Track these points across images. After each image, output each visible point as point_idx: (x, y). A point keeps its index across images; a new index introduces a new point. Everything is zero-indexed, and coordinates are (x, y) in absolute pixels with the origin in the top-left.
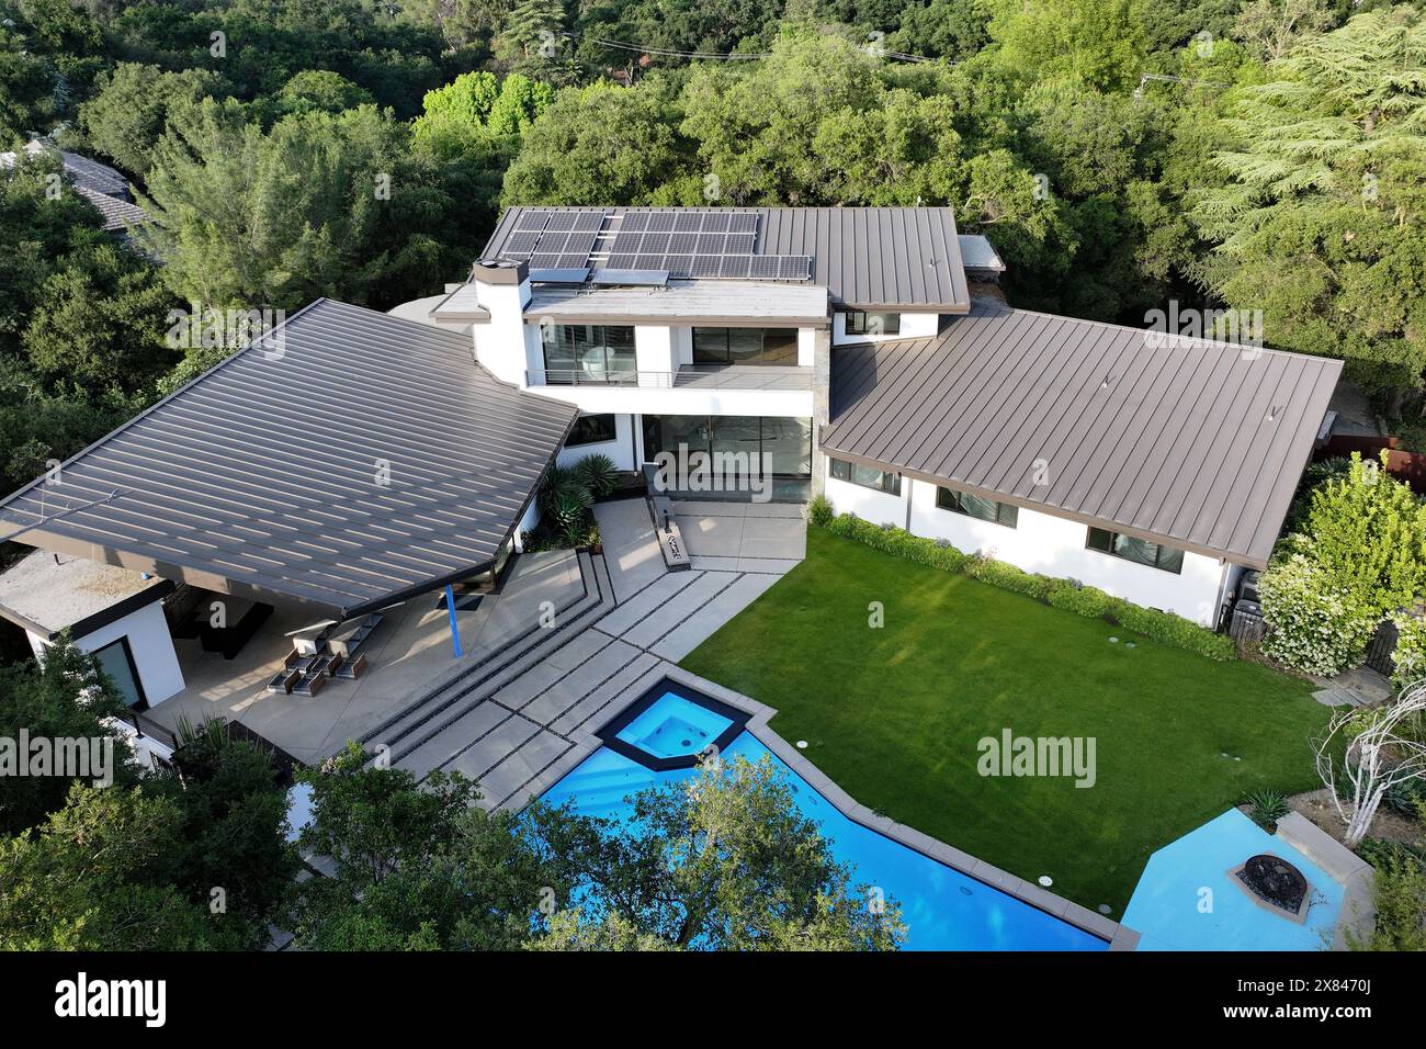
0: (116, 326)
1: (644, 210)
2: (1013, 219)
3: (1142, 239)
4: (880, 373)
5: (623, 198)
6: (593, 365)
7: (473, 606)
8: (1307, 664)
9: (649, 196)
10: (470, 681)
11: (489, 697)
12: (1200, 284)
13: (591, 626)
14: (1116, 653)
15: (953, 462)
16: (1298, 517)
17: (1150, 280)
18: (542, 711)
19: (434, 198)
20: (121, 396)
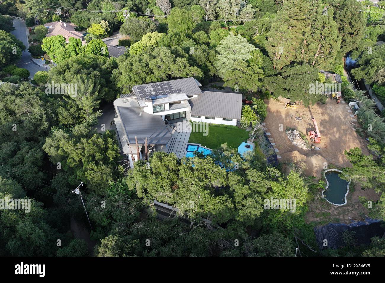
3: (210, 71)
4: (193, 103)
6: (158, 109)
8: (245, 128)
10: (170, 149)
11: (173, 151)
13: (176, 141)
14: (228, 131)
15: (206, 113)
16: (242, 113)
17: (212, 76)
18: (179, 150)
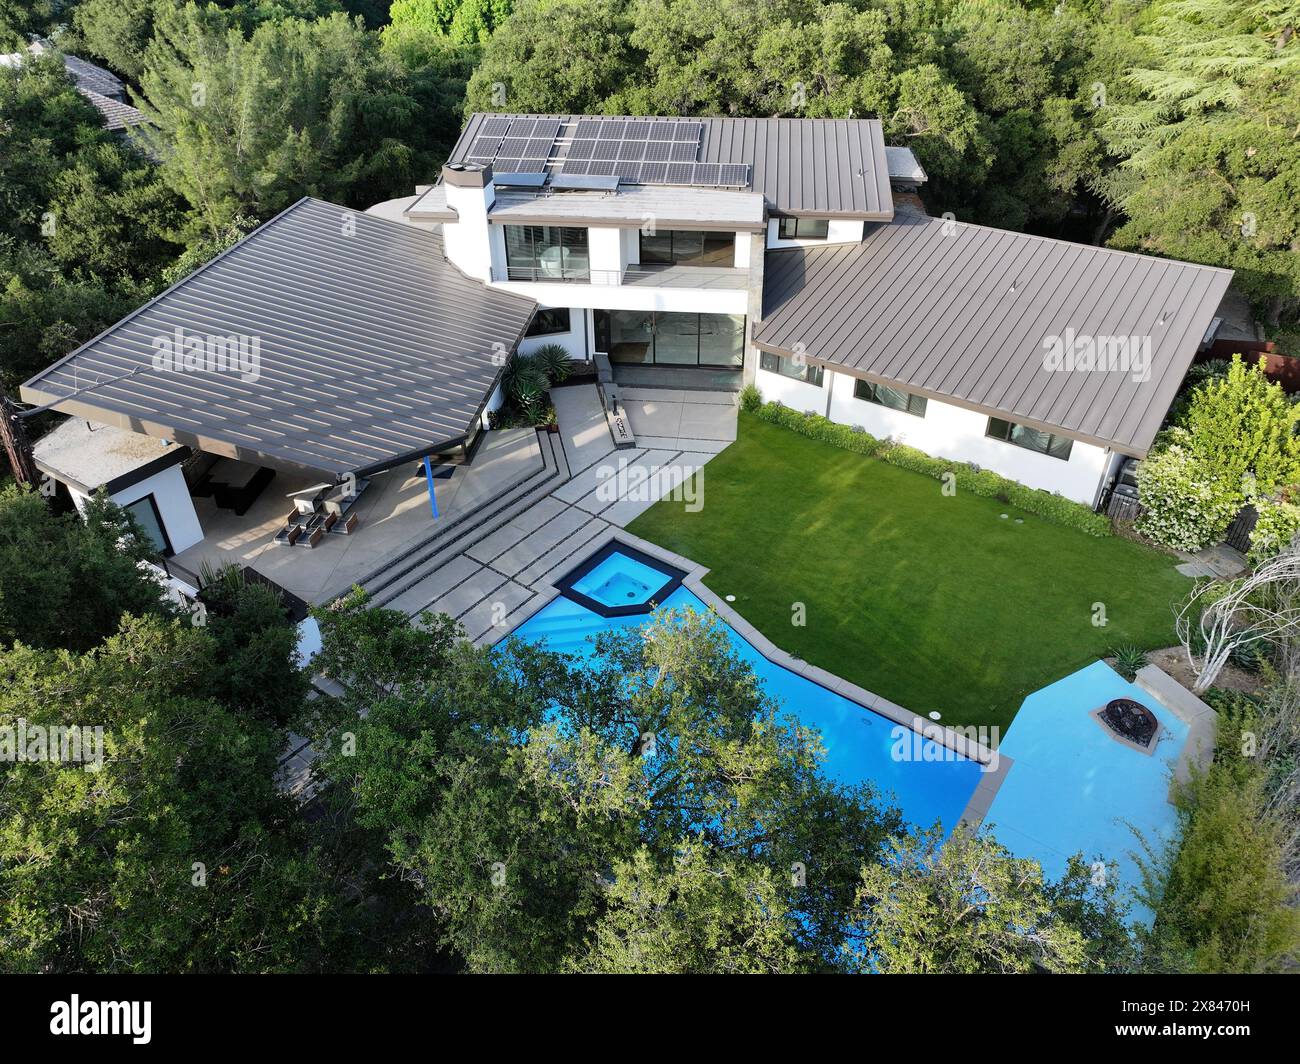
0: (122, 219)
1: (597, 118)
2: (936, 133)
3: (1054, 154)
4: (808, 275)
5: (576, 107)
6: (552, 261)
7: (447, 475)
8: (1174, 541)
9: (600, 105)
10: (446, 538)
11: (463, 552)
12: (1104, 197)
13: (549, 494)
14: (1006, 528)
15: (870, 358)
16: (1177, 414)
17: (1058, 192)
18: (508, 565)
19: (403, 105)
20: (131, 284)
